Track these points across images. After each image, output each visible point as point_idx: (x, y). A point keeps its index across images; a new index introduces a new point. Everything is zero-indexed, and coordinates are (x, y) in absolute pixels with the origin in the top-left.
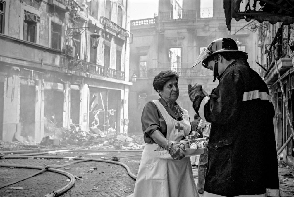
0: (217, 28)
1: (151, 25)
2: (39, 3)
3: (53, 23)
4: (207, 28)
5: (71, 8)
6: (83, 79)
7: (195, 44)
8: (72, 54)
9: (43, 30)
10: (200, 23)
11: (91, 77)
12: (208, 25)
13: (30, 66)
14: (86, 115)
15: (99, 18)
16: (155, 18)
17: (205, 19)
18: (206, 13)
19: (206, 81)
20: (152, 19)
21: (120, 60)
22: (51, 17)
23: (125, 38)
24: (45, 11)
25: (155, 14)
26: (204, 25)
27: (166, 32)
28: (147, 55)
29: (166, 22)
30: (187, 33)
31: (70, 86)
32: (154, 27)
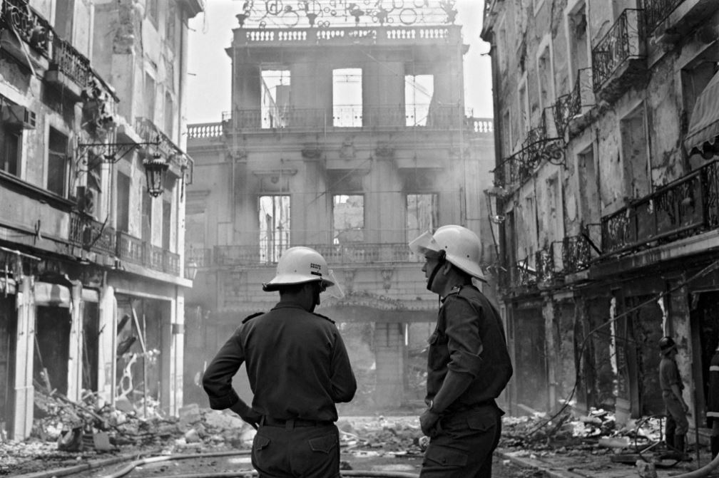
0: (373, 153)
1: (213, 139)
2: (27, 77)
3: (52, 130)
4: (350, 151)
5: (94, 93)
6: (106, 273)
7: (322, 188)
8: (91, 209)
9: (33, 147)
10: (333, 140)
11: (122, 269)
12: (352, 143)
13: (14, 240)
14: (110, 366)
15: (133, 120)
16: (224, 123)
17: (344, 131)
18: (347, 117)
19: (351, 275)
20: (215, 125)
21: (169, 225)
22: (49, 114)
23: (180, 171)
24: (39, 98)
25: (225, 114)
26: (343, 143)
27: (251, 157)
28: (203, 212)
29: (250, 134)
30: (302, 162)
31: (81, 293)
32: (221, 144)
